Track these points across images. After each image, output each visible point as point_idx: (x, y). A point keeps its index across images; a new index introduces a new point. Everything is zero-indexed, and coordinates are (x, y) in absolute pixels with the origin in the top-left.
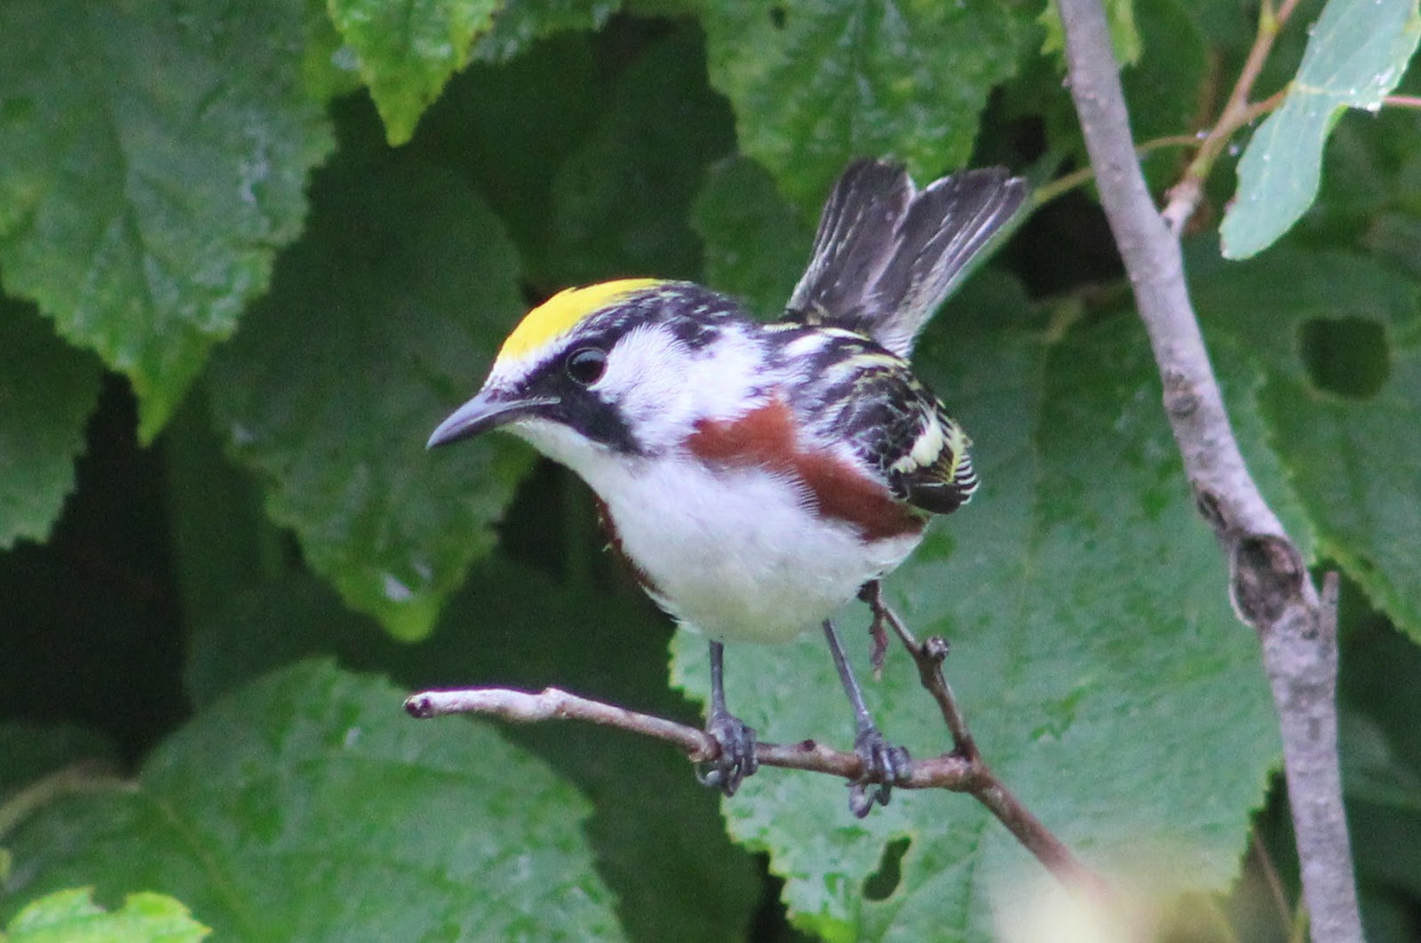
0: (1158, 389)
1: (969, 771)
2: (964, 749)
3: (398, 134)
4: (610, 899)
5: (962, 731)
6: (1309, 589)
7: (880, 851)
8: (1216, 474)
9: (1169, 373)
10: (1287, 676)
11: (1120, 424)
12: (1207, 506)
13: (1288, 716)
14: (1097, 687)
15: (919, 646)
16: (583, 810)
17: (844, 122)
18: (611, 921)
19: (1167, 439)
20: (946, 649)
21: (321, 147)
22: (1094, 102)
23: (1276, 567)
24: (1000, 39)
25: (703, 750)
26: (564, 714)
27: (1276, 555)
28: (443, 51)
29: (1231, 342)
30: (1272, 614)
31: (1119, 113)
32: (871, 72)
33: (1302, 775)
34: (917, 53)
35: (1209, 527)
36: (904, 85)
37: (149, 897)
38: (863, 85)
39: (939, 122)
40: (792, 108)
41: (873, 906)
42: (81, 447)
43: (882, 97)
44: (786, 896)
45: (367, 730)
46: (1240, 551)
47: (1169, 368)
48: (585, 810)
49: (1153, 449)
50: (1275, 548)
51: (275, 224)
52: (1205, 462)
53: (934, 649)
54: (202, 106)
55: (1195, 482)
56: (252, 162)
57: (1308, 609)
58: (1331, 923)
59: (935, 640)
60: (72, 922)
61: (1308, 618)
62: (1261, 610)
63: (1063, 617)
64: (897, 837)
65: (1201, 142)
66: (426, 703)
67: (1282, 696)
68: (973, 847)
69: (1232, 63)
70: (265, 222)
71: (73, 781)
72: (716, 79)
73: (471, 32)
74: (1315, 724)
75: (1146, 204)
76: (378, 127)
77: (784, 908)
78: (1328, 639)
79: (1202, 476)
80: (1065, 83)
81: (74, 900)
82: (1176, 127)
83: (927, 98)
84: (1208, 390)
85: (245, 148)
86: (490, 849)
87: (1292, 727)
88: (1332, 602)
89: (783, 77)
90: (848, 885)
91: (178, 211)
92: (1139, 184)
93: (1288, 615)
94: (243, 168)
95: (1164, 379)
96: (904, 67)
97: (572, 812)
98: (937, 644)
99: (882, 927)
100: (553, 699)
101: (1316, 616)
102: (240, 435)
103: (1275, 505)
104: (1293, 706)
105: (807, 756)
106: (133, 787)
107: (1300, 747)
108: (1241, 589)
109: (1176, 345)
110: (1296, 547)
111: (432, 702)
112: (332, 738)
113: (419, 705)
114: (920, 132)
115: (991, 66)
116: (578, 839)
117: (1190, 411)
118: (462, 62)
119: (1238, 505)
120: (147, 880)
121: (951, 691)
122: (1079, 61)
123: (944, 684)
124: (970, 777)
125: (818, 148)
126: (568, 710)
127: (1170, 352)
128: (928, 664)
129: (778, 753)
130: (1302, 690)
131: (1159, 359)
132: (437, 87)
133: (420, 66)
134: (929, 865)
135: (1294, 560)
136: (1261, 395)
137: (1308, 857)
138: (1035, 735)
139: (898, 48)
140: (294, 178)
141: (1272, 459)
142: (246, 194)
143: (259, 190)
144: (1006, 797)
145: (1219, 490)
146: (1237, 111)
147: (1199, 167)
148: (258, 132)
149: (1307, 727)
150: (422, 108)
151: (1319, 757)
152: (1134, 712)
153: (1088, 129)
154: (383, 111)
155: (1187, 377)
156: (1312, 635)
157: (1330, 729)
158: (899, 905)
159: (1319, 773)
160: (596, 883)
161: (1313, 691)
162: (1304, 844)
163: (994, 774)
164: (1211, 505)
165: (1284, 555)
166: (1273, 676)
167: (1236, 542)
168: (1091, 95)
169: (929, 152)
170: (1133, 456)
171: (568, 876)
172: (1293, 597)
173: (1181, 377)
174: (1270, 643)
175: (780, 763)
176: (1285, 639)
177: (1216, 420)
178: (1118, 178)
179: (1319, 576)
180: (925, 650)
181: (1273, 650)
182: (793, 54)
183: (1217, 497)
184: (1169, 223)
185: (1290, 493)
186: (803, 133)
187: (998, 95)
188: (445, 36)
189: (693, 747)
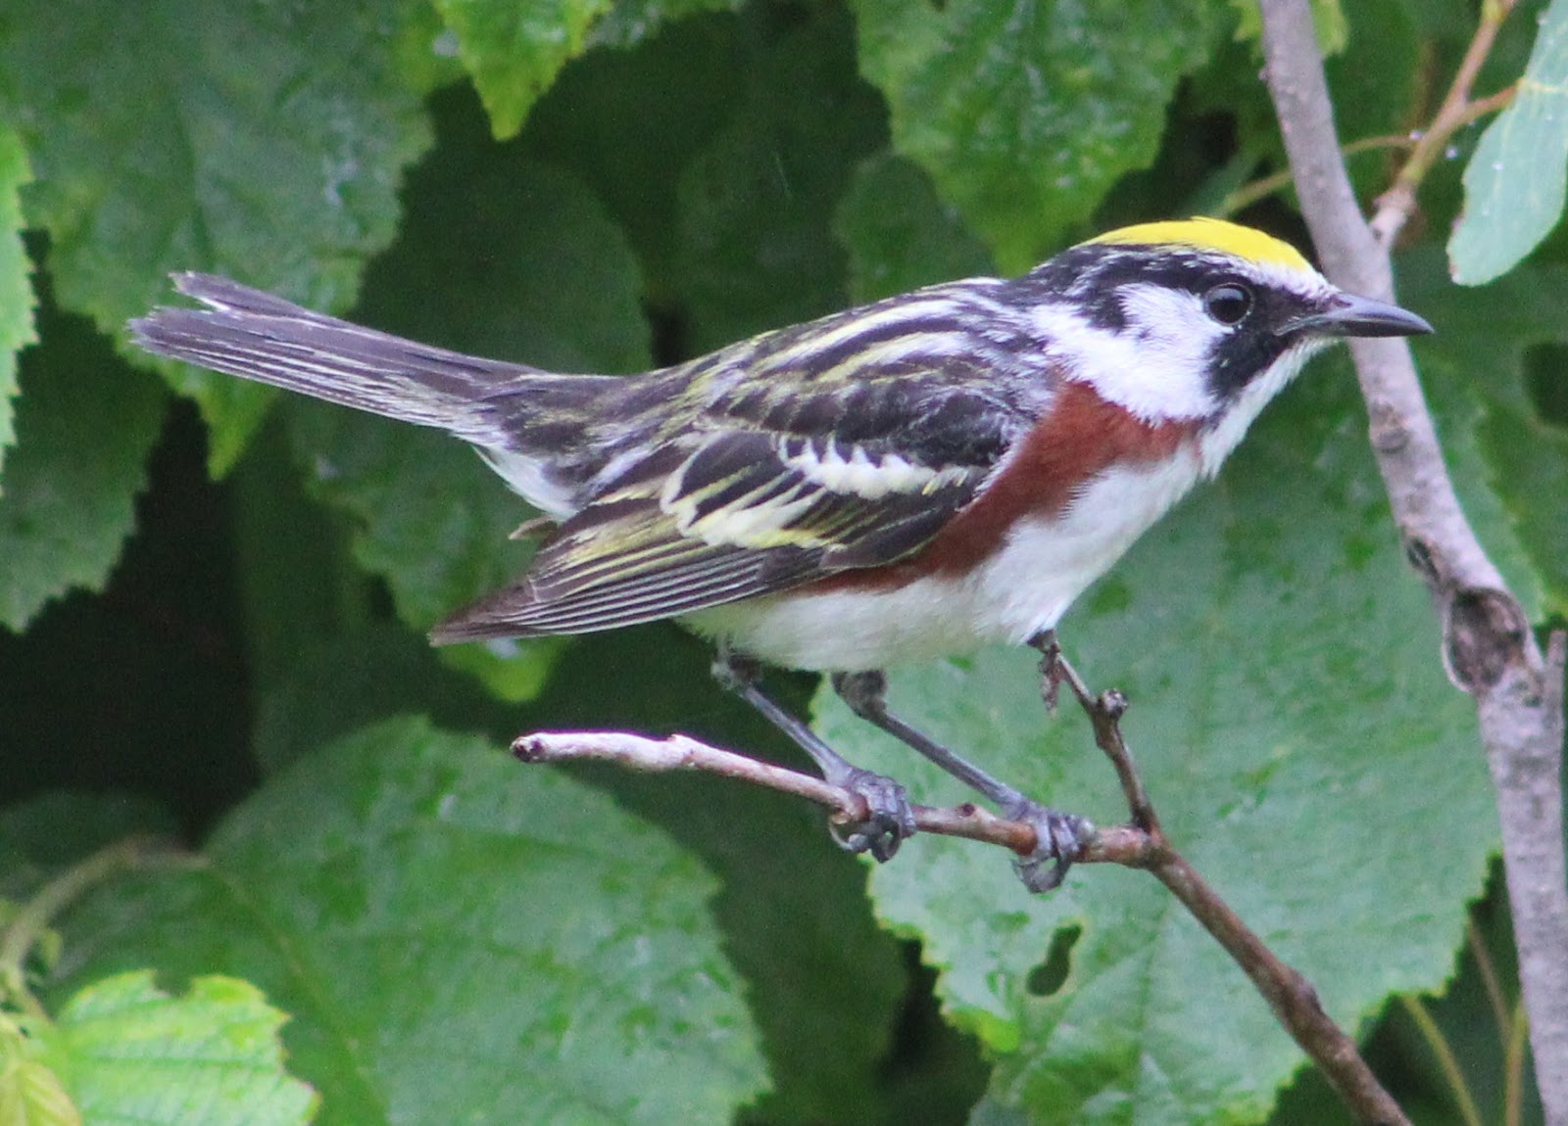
0: (1363, 422)
1: (1148, 843)
2: (1143, 819)
3: (505, 127)
4: (739, 985)
5: (1140, 797)
6: (1532, 649)
7: (1047, 940)
8: (1428, 519)
9: (1376, 403)
10: (1505, 747)
11: (1321, 462)
12: (1418, 556)
13: (1507, 793)
14: (1294, 758)
15: (1094, 700)
16: (710, 886)
17: (1012, 118)
18: (741, 1011)
19: (1374, 479)
20: (1125, 704)
21: (416, 142)
22: (1294, 97)
23: (1495, 624)
24: (1189, 22)
25: (847, 810)
26: (692, 764)
27: (1493, 610)
28: (556, 34)
29: (1448, 368)
30: (1491, 677)
31: (1322, 109)
32: (1041, 59)
33: (1521, 859)
34: (1095, 39)
35: (1420, 577)
36: (1081, 75)
37: (219, 981)
38: (1034, 75)
39: (1120, 116)
40: (952, 101)
41: (1038, 1003)
42: (142, 483)
43: (1055, 89)
44: (939, 990)
45: (463, 796)
46: (1455, 605)
47: (1376, 398)
48: (711, 886)
49: (1358, 490)
50: (1495, 603)
51: (365, 229)
52: (1416, 506)
53: (1110, 702)
54: (281, 96)
55: (1403, 528)
56: (338, 159)
57: (1531, 672)
58: (1554, 1028)
59: (1112, 693)
60: (132, 1009)
61: (1531, 682)
62: (1477, 671)
63: (1255, 678)
64: (1066, 925)
65: (1414, 143)
66: (537, 746)
67: (1501, 770)
68: (1151, 937)
69: (1450, 54)
70: (352, 228)
71: (129, 855)
72: (867, 69)
73: (587, 13)
74: (1537, 802)
75: (1351, 212)
76: (482, 120)
77: (937, 1003)
78: (1553, 707)
79: (1412, 522)
80: (1262, 75)
81: (134, 984)
82: (1386, 127)
83: (1106, 90)
84: (1420, 424)
85: (331, 144)
86: (602, 929)
87: (1513, 805)
88: (1558, 664)
89: (942, 68)
90: (1011, 978)
91: (254, 213)
92: (1343, 189)
93: (1510, 676)
94: (328, 166)
95: (1370, 411)
96: (1081, 55)
97: (697, 888)
98: (1115, 698)
99: (1049, 1025)
100: (680, 748)
101: (1539, 679)
102: (323, 469)
103: (1497, 555)
104: (1513, 782)
105: (966, 821)
106: (198, 863)
107: (1521, 828)
108: (1456, 650)
109: (1385, 371)
110: (1517, 602)
111: (543, 744)
112: (425, 806)
113: (529, 748)
114: (1098, 127)
115: (1180, 53)
116: (705, 919)
117: (1399, 447)
118: (578, 47)
119: (1454, 553)
120: (218, 963)
121: (1129, 751)
122: (1278, 50)
123: (1121, 742)
124: (1149, 850)
125: (982, 147)
126: (698, 759)
127: (1377, 380)
128: (1104, 721)
129: (932, 818)
130: (1524, 764)
131: (1365, 389)
132: (549, 75)
133: (529, 53)
134: (1102, 958)
135: (1515, 617)
136: (1481, 429)
137: (1528, 953)
138: (1224, 811)
139: (1075, 34)
140: (387, 177)
141: (1494, 502)
142: (331, 195)
143: (345, 190)
144: (1189, 877)
145: (1431, 537)
146: (1456, 110)
147: (1413, 171)
148: (345, 125)
149: (1528, 806)
150: (531, 99)
151: (1542, 838)
152: (1335, 787)
153: (1287, 127)
154: (488, 103)
155: (1397, 409)
156: (1535, 702)
157: (1554, 808)
158: (1068, 1002)
159: (1541, 859)
160: (725, 969)
161: (1534, 765)
162: (1524, 938)
163: (1175, 849)
164: (1421, 553)
165: (1505, 611)
166: (1490, 747)
167: (1451, 596)
168: (1290, 90)
169: (1108, 150)
170: (1334, 497)
171: (692, 960)
172: (1514, 659)
173: (1389, 409)
174: (1488, 710)
175: (935, 829)
176: (1505, 706)
177: (1428, 457)
178: (1321, 183)
179: (1543, 636)
180: (1101, 703)
181: (1490, 718)
182: (954, 40)
183: (1429, 544)
184: (1377, 235)
185: (1513, 541)
186: (966, 130)
187: (1185, 89)
188: (558, 18)
189: (837, 806)
